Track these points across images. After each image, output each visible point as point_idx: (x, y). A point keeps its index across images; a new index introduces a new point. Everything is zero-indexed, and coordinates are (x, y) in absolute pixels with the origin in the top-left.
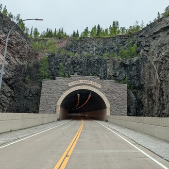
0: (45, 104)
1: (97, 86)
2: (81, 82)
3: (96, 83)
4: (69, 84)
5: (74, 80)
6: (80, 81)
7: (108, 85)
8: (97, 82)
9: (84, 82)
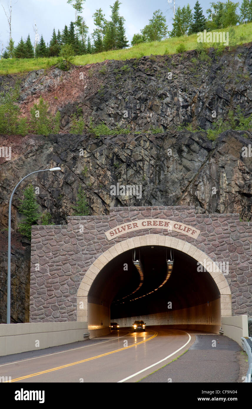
0: (45, 296)
1: (189, 234)
2: (140, 224)
3: (183, 226)
4: (107, 234)
5: (121, 222)
6: (139, 222)
7: (220, 229)
8: (188, 223)
9: (149, 223)
